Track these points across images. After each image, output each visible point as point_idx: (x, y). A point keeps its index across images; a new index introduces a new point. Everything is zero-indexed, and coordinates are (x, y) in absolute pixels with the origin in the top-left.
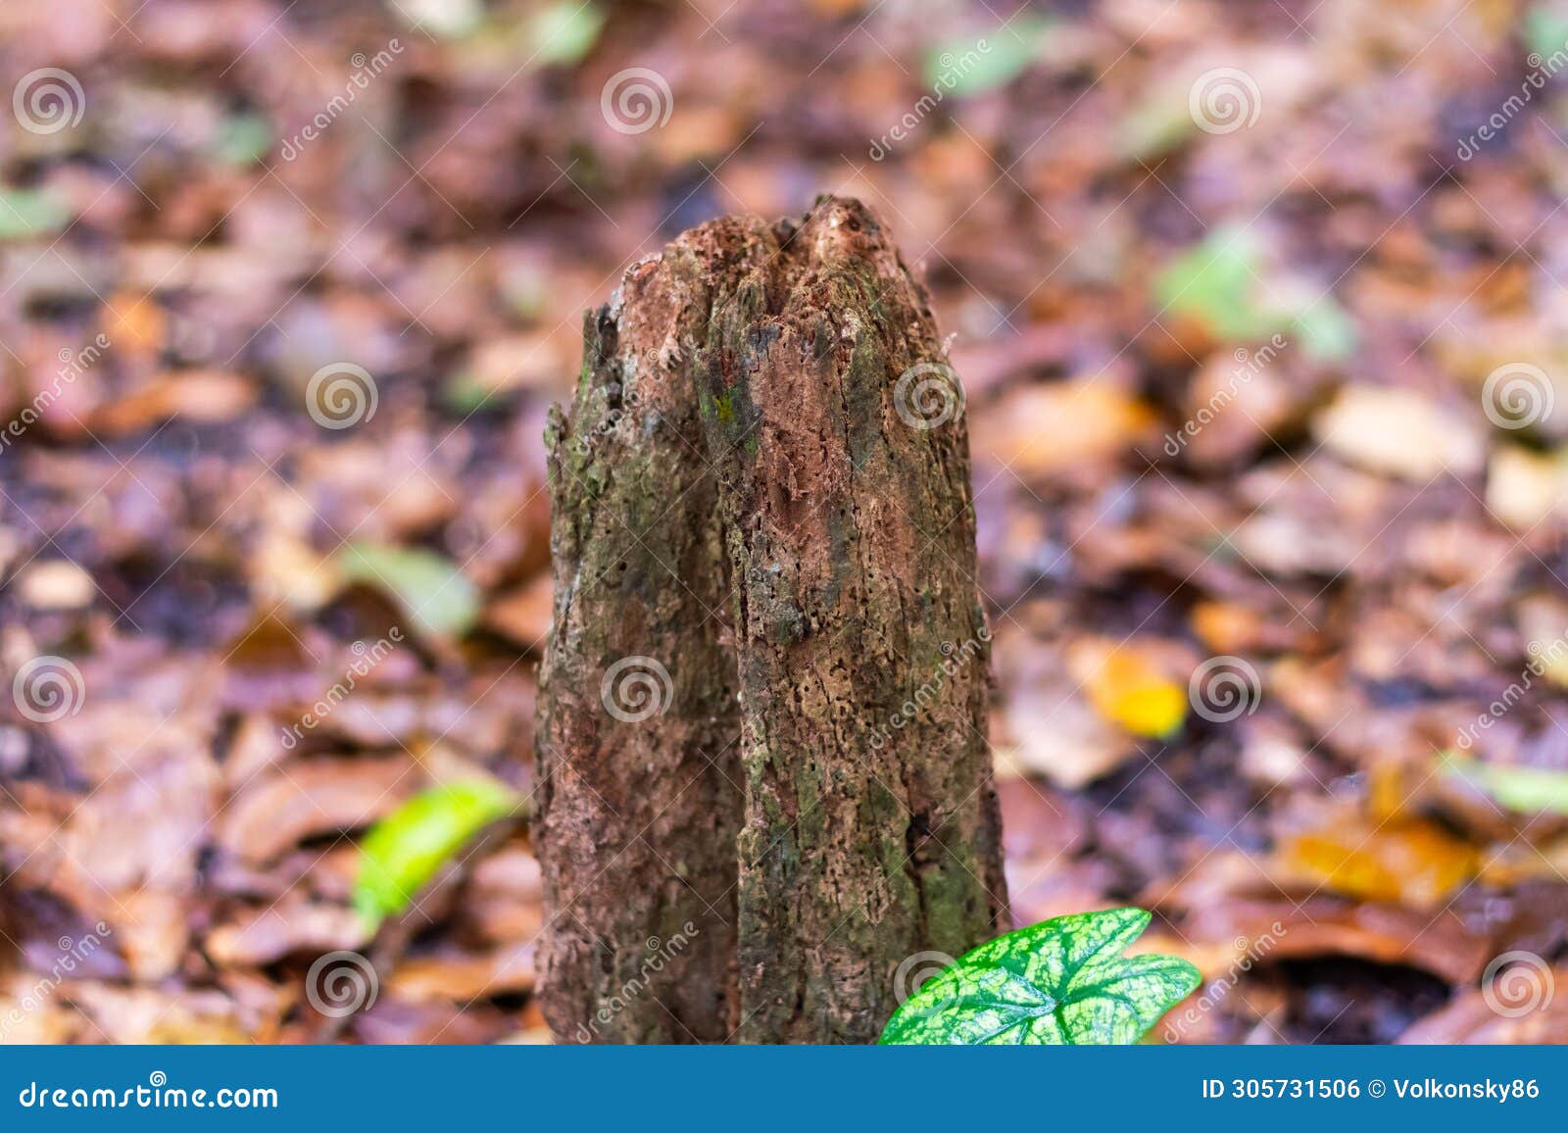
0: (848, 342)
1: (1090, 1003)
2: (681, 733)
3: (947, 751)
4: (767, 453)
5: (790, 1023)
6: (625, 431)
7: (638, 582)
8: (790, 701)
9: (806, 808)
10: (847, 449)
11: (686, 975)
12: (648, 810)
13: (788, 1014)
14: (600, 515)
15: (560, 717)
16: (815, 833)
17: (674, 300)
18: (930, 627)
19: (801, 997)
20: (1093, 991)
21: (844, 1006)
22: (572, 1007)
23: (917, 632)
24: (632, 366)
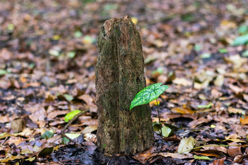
0: (130, 25)
1: (157, 90)
2: (112, 71)
3: (140, 70)
4: (122, 36)
5: (125, 100)
6: (105, 38)
7: (107, 54)
8: (124, 63)
9: (126, 75)
10: (130, 36)
11: (112, 99)
12: (108, 80)
13: (125, 98)
14: (103, 46)
15: (99, 69)
16: (127, 78)
17: (110, 24)
18: (138, 56)
19: (126, 97)
20: (158, 89)
21: (130, 98)
22: (100, 103)
23: (137, 56)
24: (106, 31)
